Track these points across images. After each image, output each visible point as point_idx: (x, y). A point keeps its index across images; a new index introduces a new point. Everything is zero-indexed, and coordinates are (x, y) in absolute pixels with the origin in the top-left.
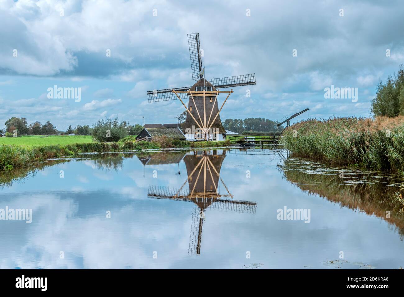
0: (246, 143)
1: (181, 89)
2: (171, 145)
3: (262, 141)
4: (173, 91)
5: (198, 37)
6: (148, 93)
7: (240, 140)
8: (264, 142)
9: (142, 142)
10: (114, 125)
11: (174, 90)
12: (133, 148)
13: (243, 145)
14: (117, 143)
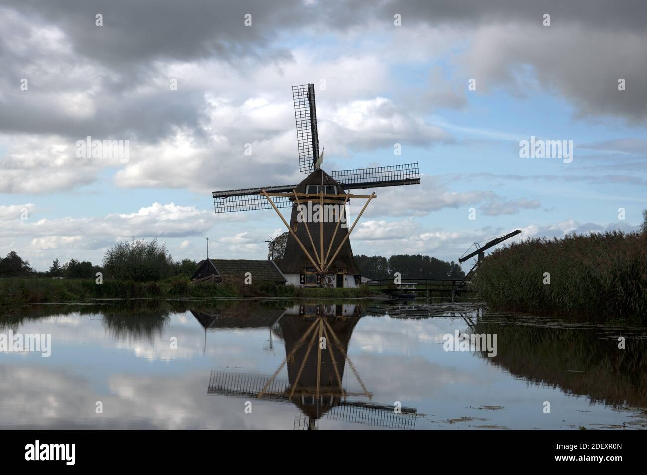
0: (400, 292)
1: (277, 189)
2: (259, 291)
3: (430, 291)
4: (262, 192)
5: (312, 93)
6: (215, 195)
7: (388, 287)
8: (434, 293)
9: (205, 284)
10: (149, 255)
11: (264, 191)
12: (188, 293)
13: (394, 296)
14: (158, 284)
